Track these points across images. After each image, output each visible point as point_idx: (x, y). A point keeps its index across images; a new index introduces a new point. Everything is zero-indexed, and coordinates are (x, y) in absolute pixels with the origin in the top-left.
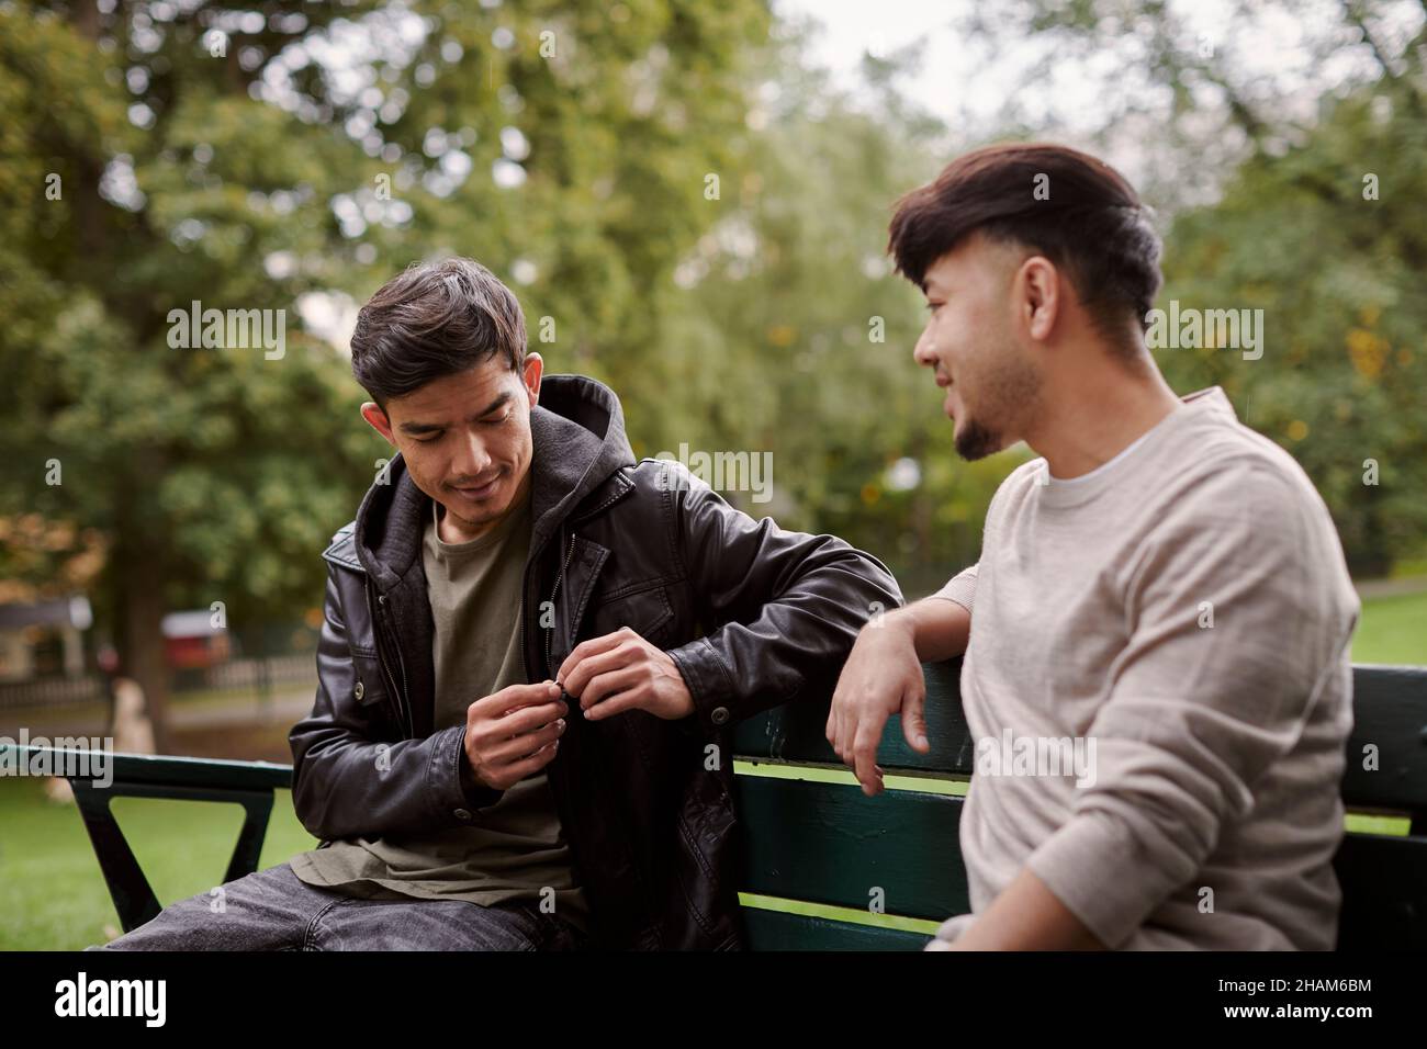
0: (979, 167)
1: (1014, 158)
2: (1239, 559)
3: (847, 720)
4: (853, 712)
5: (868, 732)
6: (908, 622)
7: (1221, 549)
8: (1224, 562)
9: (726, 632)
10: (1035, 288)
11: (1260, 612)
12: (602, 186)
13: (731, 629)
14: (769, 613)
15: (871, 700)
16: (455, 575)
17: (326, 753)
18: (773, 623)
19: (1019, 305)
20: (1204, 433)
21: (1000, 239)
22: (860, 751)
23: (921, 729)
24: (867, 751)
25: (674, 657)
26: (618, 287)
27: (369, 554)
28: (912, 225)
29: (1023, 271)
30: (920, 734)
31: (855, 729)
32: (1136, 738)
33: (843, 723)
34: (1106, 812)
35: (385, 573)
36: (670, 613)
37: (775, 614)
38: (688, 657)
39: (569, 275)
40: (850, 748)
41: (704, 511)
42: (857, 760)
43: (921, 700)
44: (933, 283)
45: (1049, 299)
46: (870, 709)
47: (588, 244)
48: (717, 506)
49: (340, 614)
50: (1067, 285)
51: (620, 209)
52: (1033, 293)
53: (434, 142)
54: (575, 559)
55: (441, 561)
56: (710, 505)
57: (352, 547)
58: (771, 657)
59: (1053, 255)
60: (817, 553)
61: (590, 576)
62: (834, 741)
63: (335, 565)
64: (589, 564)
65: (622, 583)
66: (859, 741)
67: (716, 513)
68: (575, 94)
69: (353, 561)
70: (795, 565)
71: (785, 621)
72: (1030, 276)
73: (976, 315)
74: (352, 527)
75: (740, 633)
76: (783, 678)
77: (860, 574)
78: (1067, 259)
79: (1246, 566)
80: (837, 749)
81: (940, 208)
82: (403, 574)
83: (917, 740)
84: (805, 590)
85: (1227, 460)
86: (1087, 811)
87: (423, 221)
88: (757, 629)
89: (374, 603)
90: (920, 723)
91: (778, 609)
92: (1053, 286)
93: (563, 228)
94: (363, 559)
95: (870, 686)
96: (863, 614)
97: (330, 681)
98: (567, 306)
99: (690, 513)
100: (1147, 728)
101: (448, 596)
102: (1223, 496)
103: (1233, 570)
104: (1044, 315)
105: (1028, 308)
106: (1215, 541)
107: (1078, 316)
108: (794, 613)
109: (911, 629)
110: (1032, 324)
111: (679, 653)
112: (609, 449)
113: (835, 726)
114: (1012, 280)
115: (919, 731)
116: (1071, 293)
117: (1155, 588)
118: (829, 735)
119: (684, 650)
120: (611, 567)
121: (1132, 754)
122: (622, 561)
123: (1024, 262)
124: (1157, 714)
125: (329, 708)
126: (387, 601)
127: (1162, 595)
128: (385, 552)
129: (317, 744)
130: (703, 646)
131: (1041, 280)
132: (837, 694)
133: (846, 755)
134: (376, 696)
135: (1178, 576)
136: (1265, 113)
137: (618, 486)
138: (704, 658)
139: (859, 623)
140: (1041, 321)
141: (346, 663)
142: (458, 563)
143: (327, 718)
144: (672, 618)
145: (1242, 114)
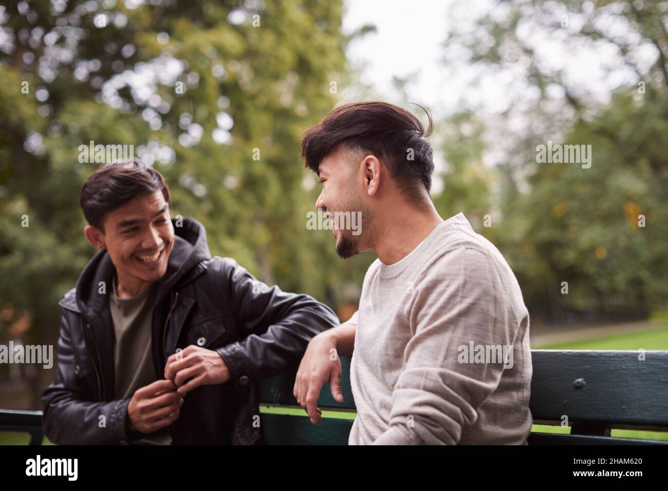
0: (342, 112)
1: (358, 108)
2: (460, 294)
3: (303, 387)
4: (306, 383)
5: (313, 393)
6: (333, 337)
7: (451, 290)
8: (453, 296)
9: (249, 339)
10: (370, 170)
11: (472, 320)
12: (267, 140)
13: (252, 338)
14: (272, 331)
15: (314, 377)
16: (126, 314)
17: (60, 405)
18: (273, 334)
19: (362, 179)
20: (448, 235)
21: (352, 147)
22: (310, 402)
23: (339, 390)
24: (312, 402)
25: (220, 352)
26: (274, 189)
27: (83, 304)
28: (311, 143)
29: (364, 162)
30: (339, 393)
31: (307, 391)
32: (418, 387)
33: (301, 388)
34: (404, 425)
35: (91, 313)
36: (224, 330)
37: (275, 331)
38: (228, 352)
39: (251, 183)
40: (304, 400)
41: (243, 281)
42: (308, 406)
43: (339, 376)
44: (322, 170)
45: (376, 176)
46: (314, 381)
47: (260, 170)
48: (249, 280)
49: (68, 333)
50: (385, 168)
51: (275, 151)
52: (368, 172)
53: (185, 120)
54: (178, 306)
55: (119, 307)
56: (246, 279)
57: (74, 299)
58: (269, 352)
59: (378, 155)
60: (298, 303)
61: (185, 313)
62: (297, 396)
63: (66, 309)
64: (185, 307)
65: (200, 316)
66: (309, 397)
67: (249, 284)
68: (253, 97)
69: (74, 307)
70: (287, 308)
71: (279, 334)
72: (367, 165)
73: (342, 185)
74: (74, 290)
75: (256, 339)
76: (276, 362)
77: (319, 314)
78: (385, 155)
79: (463, 297)
80: (298, 401)
81: (324, 133)
82: (99, 313)
83: (338, 396)
84: (290, 320)
85: (453, 246)
86: (395, 424)
87: (180, 157)
88: (265, 338)
89: (85, 328)
90: (339, 388)
91: (276, 328)
92: (378, 169)
93: (247, 161)
94: (79, 306)
95: (314, 370)
96: (315, 331)
97: (62, 367)
98: (250, 198)
99: (235, 283)
100: (422, 381)
101: (122, 324)
102: (451, 263)
103: (458, 299)
104: (373, 183)
105: (366, 180)
106: (448, 286)
107: (391, 183)
108: (283, 331)
109: (334, 340)
110: (368, 187)
111: (223, 351)
112: (196, 252)
113: (298, 389)
114: (359, 167)
115: (338, 392)
116: (387, 173)
117: (422, 312)
118: (295, 394)
119: (226, 349)
120: (195, 307)
121: (416, 395)
122: (201, 306)
123: (364, 158)
124: (427, 375)
125: (62, 381)
126: (91, 327)
127: (425, 315)
128: (91, 303)
129: (56, 399)
130: (237, 346)
131: (372, 167)
132: (299, 374)
133: (303, 404)
134: (85, 372)
135: (431, 305)
136: (584, 100)
137: (199, 269)
138: (235, 352)
139: (313, 335)
140: (372, 186)
141: (70, 358)
142: (126, 308)
143: (61, 386)
144: (225, 334)
145: (572, 101)
